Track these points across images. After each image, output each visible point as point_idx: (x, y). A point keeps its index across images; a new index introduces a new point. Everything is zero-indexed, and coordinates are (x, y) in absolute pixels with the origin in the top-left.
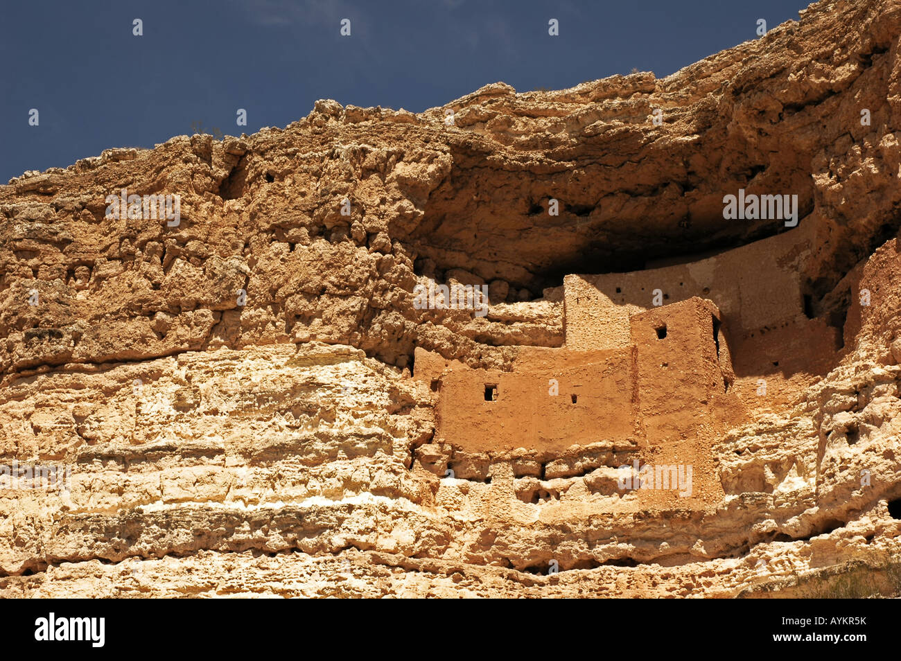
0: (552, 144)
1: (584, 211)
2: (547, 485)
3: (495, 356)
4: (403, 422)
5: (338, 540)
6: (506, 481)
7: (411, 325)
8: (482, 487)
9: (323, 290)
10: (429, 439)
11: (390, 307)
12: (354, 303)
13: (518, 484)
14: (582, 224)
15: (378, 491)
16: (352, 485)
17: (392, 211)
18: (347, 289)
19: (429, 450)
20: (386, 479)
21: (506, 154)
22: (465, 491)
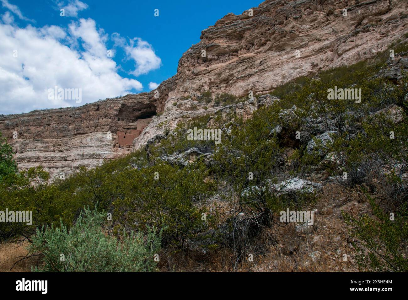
0: (135, 102)
1: (140, 110)
2: (130, 149)
3: (129, 131)
4: (114, 142)
5: (103, 157)
6: (125, 148)
7: (117, 128)
8: (122, 149)
9: (105, 125)
10: (117, 143)
11: (114, 126)
12: (108, 127)
13: (127, 149)
14: (140, 112)
15: (109, 151)
16: (106, 150)
17: (114, 113)
18: (108, 125)
19: (117, 145)
20: (110, 150)
21: (128, 104)
22: (121, 150)
